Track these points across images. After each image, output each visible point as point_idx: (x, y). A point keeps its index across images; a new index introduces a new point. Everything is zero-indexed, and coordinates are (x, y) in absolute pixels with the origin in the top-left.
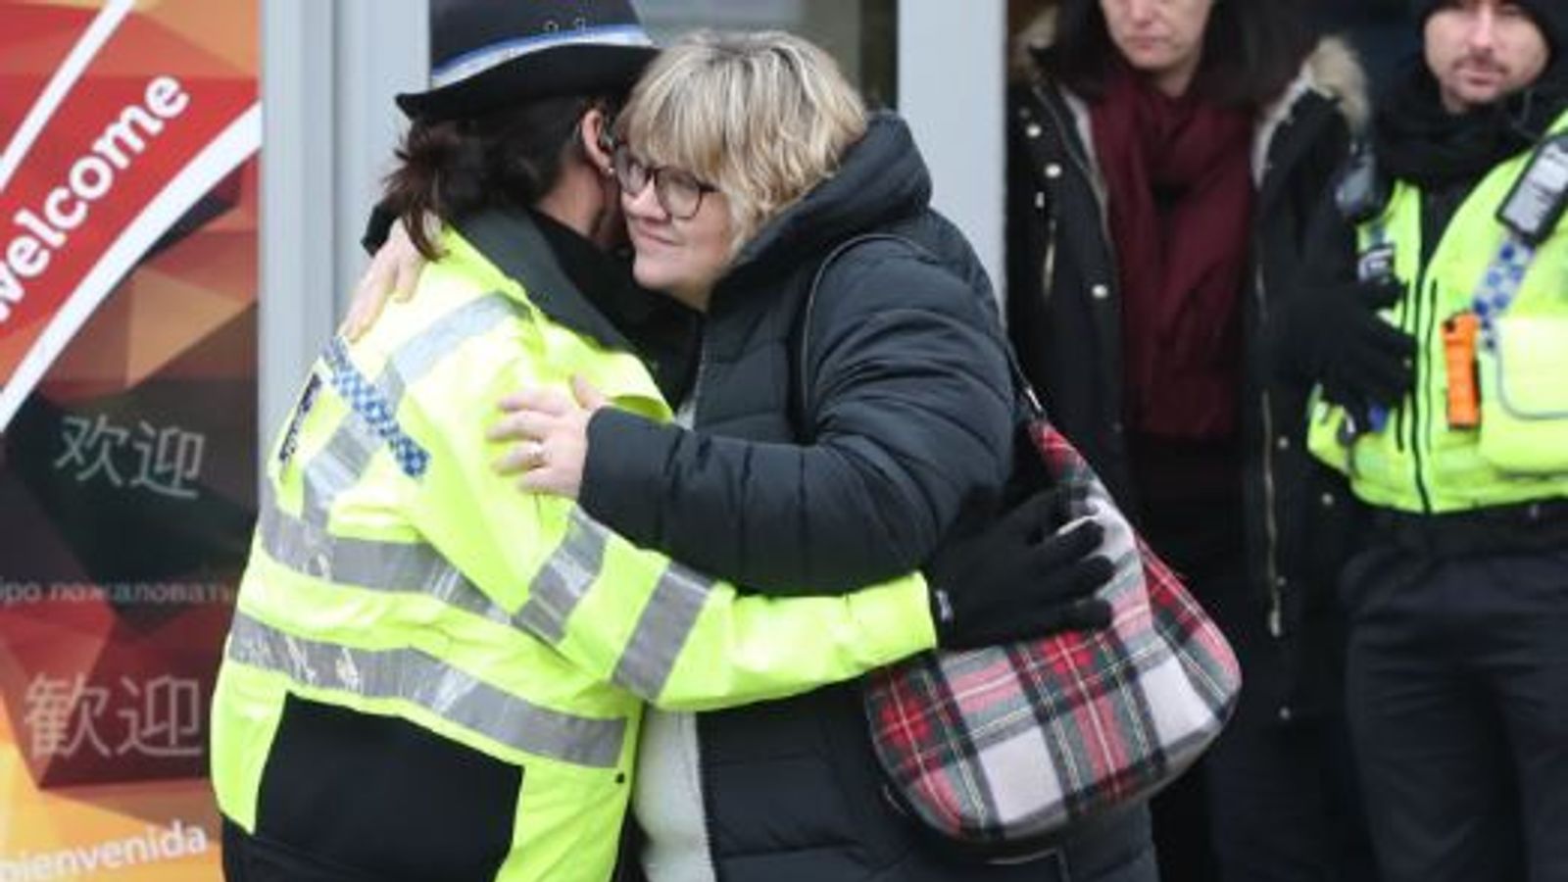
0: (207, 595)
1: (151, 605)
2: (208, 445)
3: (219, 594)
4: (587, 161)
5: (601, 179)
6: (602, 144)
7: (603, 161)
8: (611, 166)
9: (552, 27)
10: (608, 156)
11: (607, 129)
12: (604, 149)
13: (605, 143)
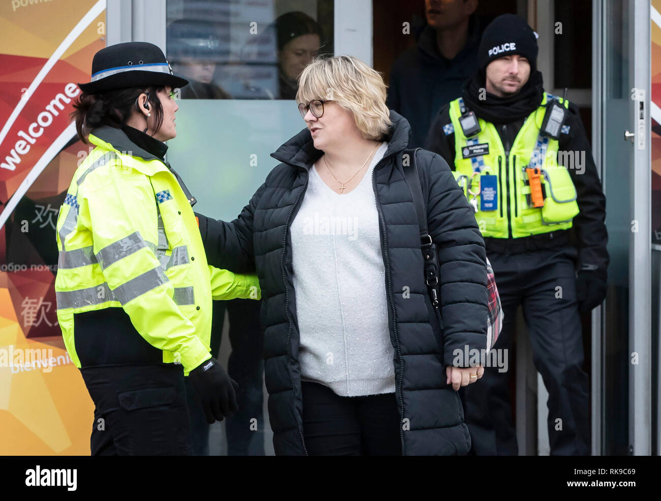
4: (140, 112)
5: (145, 117)
6: (146, 105)
7: (146, 111)
8: (149, 113)
9: (130, 63)
10: (149, 110)
11: (149, 100)
12: (147, 107)
13: (148, 105)
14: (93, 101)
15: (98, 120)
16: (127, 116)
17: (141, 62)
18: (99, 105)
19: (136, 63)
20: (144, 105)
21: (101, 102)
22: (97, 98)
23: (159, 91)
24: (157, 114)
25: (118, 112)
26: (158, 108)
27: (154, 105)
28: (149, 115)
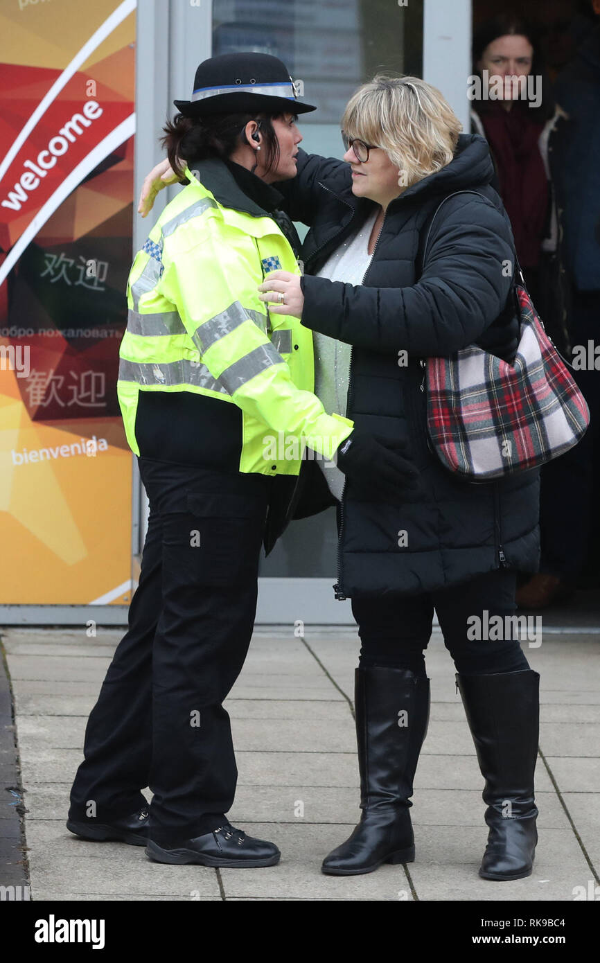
0: (109, 334)
1: (84, 338)
2: (109, 266)
3: (114, 334)
4: (247, 143)
5: (254, 151)
7: (254, 144)
9: (238, 82)
10: (258, 142)
11: (260, 129)
12: (256, 139)
13: (258, 136)
14: (189, 126)
15: (194, 151)
16: (232, 148)
17: (253, 81)
18: (196, 133)
20: (253, 136)
21: (199, 129)
23: (275, 118)
24: (269, 148)
26: (271, 141)
27: (266, 136)
28: (259, 148)
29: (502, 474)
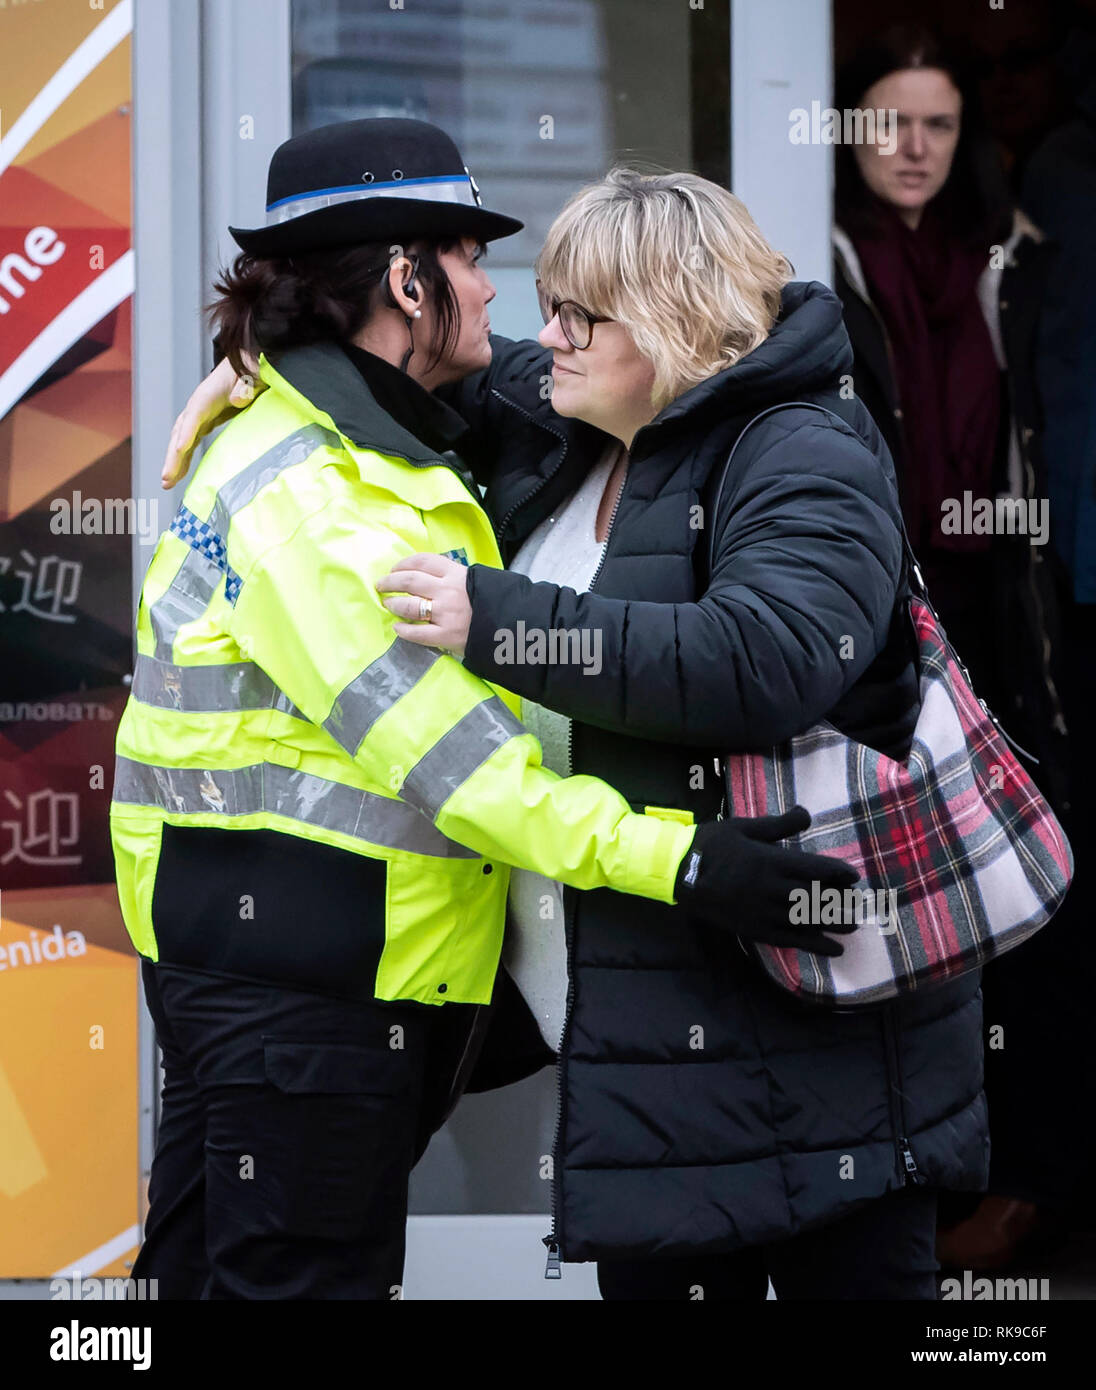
4: (394, 304)
5: (408, 320)
6: (410, 289)
7: (409, 305)
8: (418, 309)
9: (368, 178)
10: (416, 300)
11: (417, 275)
12: (411, 294)
13: (414, 288)
14: (270, 277)
15: (283, 327)
16: (360, 318)
17: (398, 175)
18: (285, 289)
19: (384, 178)
20: (405, 289)
21: (290, 281)
22: (280, 269)
23: (446, 250)
24: (439, 311)
25: (335, 308)
26: (441, 296)
27: (431, 287)
28: (418, 314)
29: (893, 992)
